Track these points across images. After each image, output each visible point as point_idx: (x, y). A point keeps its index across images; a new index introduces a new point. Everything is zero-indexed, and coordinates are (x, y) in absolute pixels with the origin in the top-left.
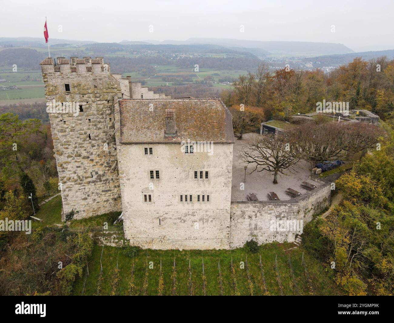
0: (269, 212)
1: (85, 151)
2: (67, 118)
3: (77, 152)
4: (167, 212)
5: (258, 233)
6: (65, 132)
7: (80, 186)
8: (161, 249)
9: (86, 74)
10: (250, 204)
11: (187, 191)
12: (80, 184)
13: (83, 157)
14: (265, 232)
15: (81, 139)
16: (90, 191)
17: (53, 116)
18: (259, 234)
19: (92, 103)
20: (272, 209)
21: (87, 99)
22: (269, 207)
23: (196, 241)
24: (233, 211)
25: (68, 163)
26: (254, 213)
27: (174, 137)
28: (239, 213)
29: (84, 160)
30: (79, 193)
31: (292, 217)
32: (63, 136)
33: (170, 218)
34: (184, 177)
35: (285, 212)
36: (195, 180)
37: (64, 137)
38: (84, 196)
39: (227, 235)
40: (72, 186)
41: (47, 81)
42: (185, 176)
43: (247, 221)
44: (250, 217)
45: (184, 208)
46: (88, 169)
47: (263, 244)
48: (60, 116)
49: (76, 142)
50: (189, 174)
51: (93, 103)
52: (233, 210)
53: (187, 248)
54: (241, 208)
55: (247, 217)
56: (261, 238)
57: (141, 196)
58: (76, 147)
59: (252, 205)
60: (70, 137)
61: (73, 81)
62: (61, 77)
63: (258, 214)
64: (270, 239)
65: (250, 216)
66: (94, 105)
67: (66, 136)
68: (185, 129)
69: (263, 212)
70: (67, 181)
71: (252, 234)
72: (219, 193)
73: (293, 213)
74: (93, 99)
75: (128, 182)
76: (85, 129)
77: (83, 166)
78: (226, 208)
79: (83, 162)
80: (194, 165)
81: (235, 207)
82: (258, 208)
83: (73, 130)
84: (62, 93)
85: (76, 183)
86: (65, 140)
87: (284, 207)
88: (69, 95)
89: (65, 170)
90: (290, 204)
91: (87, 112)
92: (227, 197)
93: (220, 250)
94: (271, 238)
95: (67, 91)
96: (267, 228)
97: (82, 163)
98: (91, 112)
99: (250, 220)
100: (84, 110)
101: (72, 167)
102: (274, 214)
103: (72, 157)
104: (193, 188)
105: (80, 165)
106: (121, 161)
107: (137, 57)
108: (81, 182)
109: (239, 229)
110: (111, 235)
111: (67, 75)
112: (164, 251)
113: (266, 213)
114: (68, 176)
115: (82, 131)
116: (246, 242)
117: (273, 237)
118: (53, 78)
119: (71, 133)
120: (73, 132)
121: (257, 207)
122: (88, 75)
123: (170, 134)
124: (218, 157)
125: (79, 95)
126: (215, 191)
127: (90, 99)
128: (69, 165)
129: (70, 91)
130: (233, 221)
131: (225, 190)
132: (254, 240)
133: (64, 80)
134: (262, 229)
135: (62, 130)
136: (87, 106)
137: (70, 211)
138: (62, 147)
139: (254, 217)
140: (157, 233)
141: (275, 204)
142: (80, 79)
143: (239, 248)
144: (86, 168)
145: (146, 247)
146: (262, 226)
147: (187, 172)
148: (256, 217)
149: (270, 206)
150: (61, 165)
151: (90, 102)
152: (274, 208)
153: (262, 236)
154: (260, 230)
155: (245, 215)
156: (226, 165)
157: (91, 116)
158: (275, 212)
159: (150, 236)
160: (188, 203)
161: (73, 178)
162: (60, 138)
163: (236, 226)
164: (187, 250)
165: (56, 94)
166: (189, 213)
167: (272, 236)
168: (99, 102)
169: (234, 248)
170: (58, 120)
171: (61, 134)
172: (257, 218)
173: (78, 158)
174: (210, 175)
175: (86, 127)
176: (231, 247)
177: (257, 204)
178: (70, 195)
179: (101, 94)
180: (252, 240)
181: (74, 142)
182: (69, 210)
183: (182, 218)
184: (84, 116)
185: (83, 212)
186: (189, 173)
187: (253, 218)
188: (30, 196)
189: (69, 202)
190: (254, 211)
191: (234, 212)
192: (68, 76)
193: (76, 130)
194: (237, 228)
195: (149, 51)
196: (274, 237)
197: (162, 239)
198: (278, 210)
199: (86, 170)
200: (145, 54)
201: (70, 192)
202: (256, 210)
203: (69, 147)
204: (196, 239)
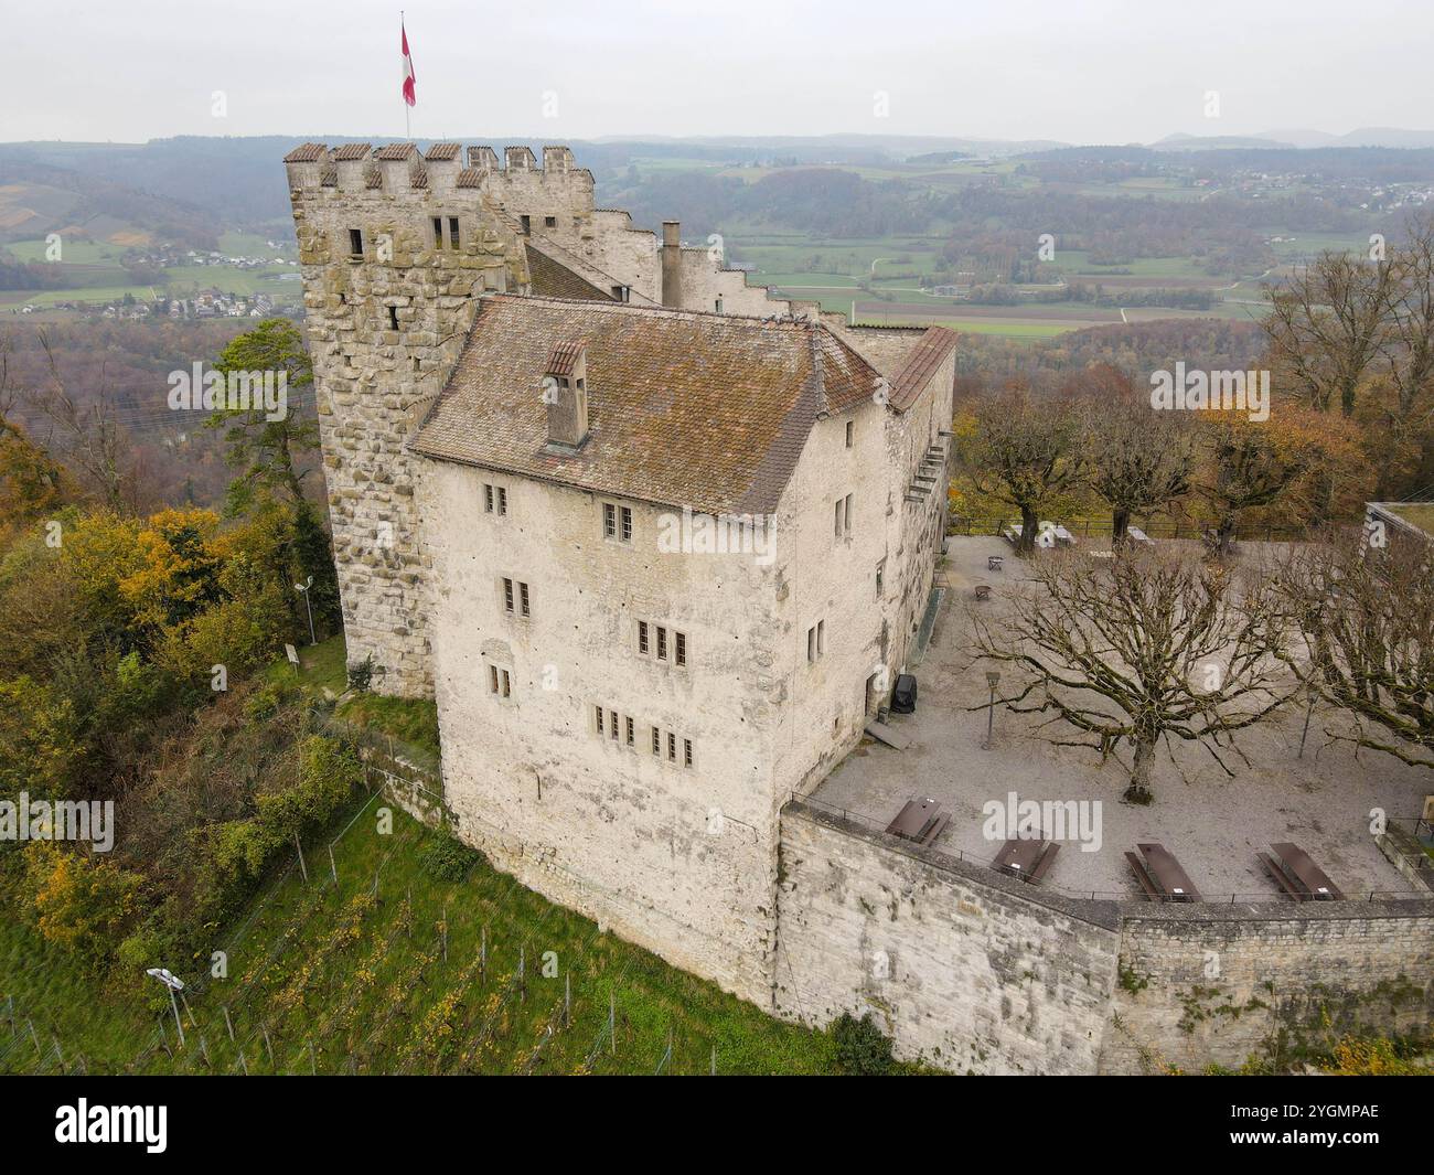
0: (959, 919)
1: (402, 469)
2: (354, 345)
3: (381, 469)
4: (557, 759)
5: (898, 998)
6: (349, 391)
7: (388, 583)
8: (543, 892)
9: (408, 198)
10: (866, 845)
11: (613, 695)
12: (386, 577)
13: (398, 488)
14: (934, 1009)
15: (392, 424)
16: (417, 611)
17: (316, 333)
18: (906, 1006)
19: (423, 304)
20: (973, 912)
21: (410, 285)
22: (956, 893)
23: (651, 915)
24: (794, 847)
25: (359, 498)
26: (883, 893)
27: (564, 459)
28: (816, 865)
29: (399, 497)
30: (385, 608)
31: (1079, 994)
32: (342, 405)
33: (567, 787)
34: (602, 632)
35: (1041, 954)
36: (640, 659)
37: (344, 408)
38: (400, 624)
39: (761, 947)
40: (367, 579)
41: (303, 218)
42: (608, 630)
43: (853, 919)
44: (866, 906)
45: (607, 761)
46: (412, 533)
47: (919, 1061)
48: (333, 335)
49: (377, 430)
50: (617, 628)
51: (426, 301)
52: (794, 843)
53: (621, 931)
54: (827, 847)
55: (851, 900)
56: (911, 1026)
57: (480, 665)
58: (377, 450)
59: (877, 853)
60: (362, 412)
61: (372, 219)
62: (338, 204)
63: (905, 909)
64: (955, 1056)
65: (867, 901)
66: (431, 310)
67: (350, 405)
68: (622, 433)
69: (927, 905)
70: (353, 558)
71: (869, 990)
72: (726, 746)
73: (1087, 976)
74: (427, 287)
75: (443, 600)
76: (403, 391)
77: (396, 519)
78: (754, 820)
79: (398, 504)
80: (634, 590)
81: (802, 831)
82: (906, 878)
83: (368, 390)
84: (342, 260)
85: (376, 570)
86: (348, 420)
87: (1036, 924)
88: (359, 270)
89: (349, 520)
90: (1067, 923)
91: (410, 334)
92: (758, 774)
93: (733, 996)
94: (961, 1053)
95: (354, 255)
96: (947, 993)
97: (394, 509)
98: (423, 333)
99: (868, 919)
100: (401, 325)
101: (367, 516)
102: (984, 940)
103: (365, 479)
104: (633, 690)
105: (389, 513)
106: (425, 520)
107: (1203, 199)
108: (390, 571)
109: (817, 944)
110: (412, 777)
111: (354, 199)
112: (550, 904)
113: (940, 916)
114: (356, 543)
115: (394, 398)
116: (841, 1013)
117: (969, 1053)
118: (319, 207)
119: (366, 399)
120: (369, 397)
121: (897, 870)
122: (415, 199)
123: (562, 444)
124: (719, 579)
125: (385, 270)
126: (709, 729)
127: (419, 289)
128: (360, 507)
129: (364, 255)
130: (793, 894)
131: (750, 740)
132: (880, 1022)
133: (349, 215)
134: (918, 986)
135: (339, 383)
136: (410, 311)
137: (363, 659)
138: (339, 440)
139: (883, 914)
140: (530, 825)
141: (988, 892)
142: (392, 213)
143: (812, 1028)
144: (407, 526)
145: (502, 865)
146: (922, 974)
147: (612, 616)
148: (894, 918)
149: (964, 891)
150: (337, 502)
151: (419, 299)
152: (984, 911)
153: (916, 1020)
154: (911, 987)
155: (843, 888)
156: (748, 624)
157: (423, 348)
158: (990, 930)
159: (513, 830)
160: (619, 749)
161: (370, 553)
162: (335, 412)
163: (803, 919)
164: (623, 938)
165: (324, 263)
166: (625, 790)
167: (967, 1046)
168: (446, 302)
169: (789, 1019)
170: (329, 348)
171: (338, 398)
172: (897, 923)
173: (384, 486)
174: (691, 650)
175: (406, 384)
176: (779, 1007)
177: (898, 858)
178: (361, 606)
179: (452, 273)
180: (867, 1019)
181: (373, 432)
182: (359, 656)
183: (604, 801)
184: (401, 347)
185: (396, 676)
186: (620, 623)
187: (877, 916)
188: (305, 584)
189: (359, 628)
190: (885, 882)
191: (800, 854)
192: (357, 203)
193: (378, 390)
194: (809, 932)
195: (1265, 176)
196: (977, 1057)
197: (547, 858)
198: (1005, 929)
199: (407, 534)
200: (1245, 186)
201: (361, 597)
202: (897, 884)
203: (360, 445)
204: (652, 908)
